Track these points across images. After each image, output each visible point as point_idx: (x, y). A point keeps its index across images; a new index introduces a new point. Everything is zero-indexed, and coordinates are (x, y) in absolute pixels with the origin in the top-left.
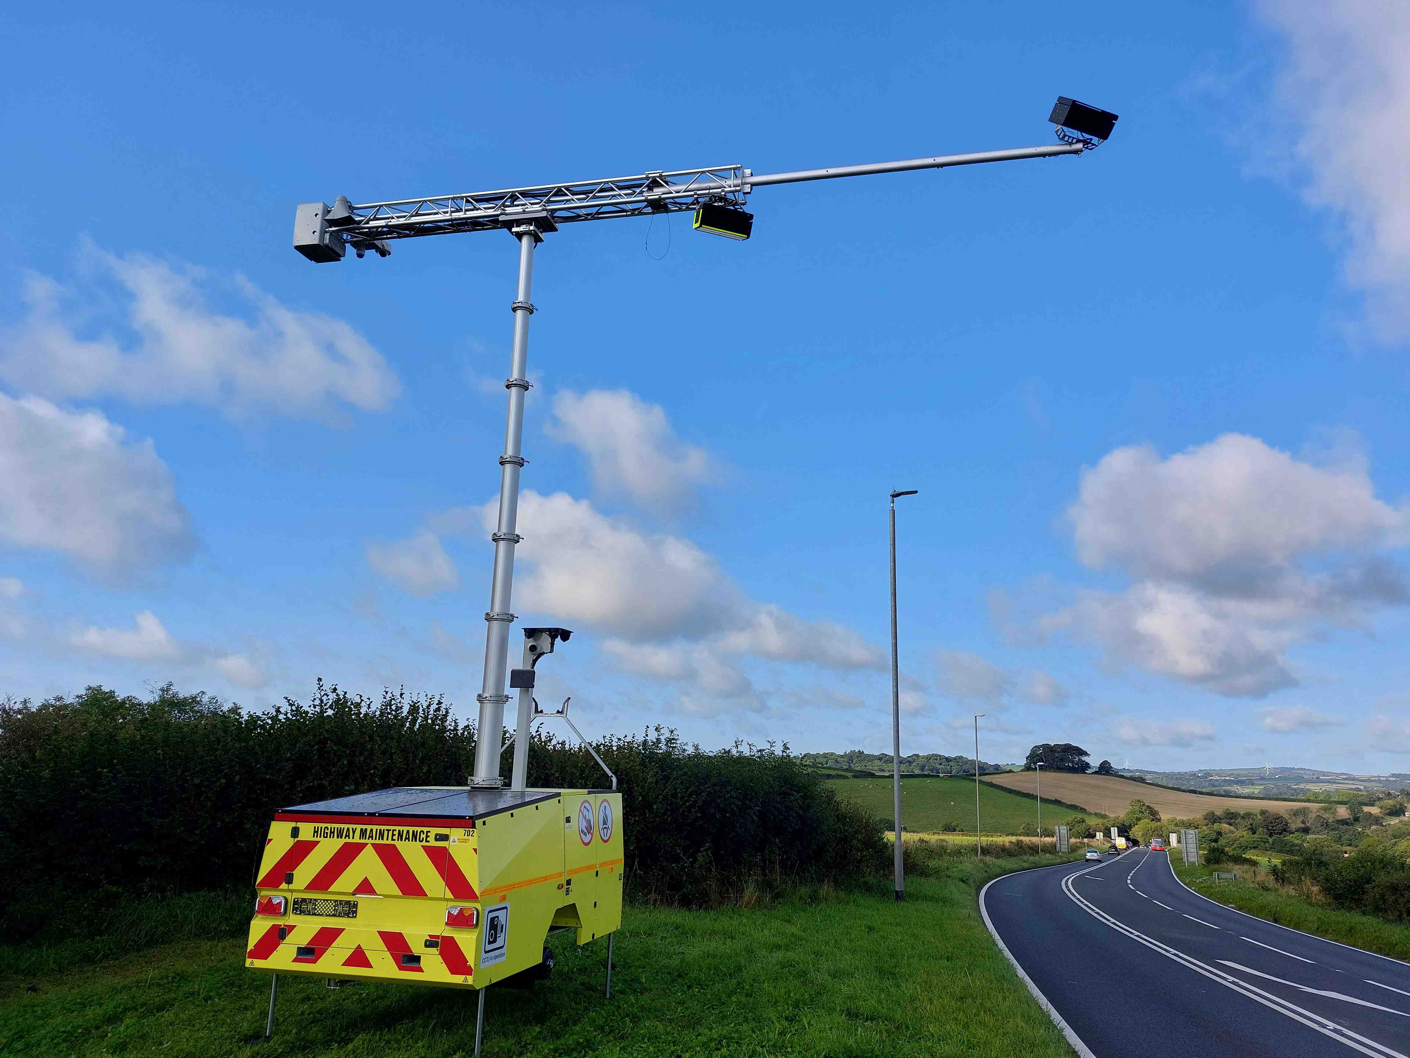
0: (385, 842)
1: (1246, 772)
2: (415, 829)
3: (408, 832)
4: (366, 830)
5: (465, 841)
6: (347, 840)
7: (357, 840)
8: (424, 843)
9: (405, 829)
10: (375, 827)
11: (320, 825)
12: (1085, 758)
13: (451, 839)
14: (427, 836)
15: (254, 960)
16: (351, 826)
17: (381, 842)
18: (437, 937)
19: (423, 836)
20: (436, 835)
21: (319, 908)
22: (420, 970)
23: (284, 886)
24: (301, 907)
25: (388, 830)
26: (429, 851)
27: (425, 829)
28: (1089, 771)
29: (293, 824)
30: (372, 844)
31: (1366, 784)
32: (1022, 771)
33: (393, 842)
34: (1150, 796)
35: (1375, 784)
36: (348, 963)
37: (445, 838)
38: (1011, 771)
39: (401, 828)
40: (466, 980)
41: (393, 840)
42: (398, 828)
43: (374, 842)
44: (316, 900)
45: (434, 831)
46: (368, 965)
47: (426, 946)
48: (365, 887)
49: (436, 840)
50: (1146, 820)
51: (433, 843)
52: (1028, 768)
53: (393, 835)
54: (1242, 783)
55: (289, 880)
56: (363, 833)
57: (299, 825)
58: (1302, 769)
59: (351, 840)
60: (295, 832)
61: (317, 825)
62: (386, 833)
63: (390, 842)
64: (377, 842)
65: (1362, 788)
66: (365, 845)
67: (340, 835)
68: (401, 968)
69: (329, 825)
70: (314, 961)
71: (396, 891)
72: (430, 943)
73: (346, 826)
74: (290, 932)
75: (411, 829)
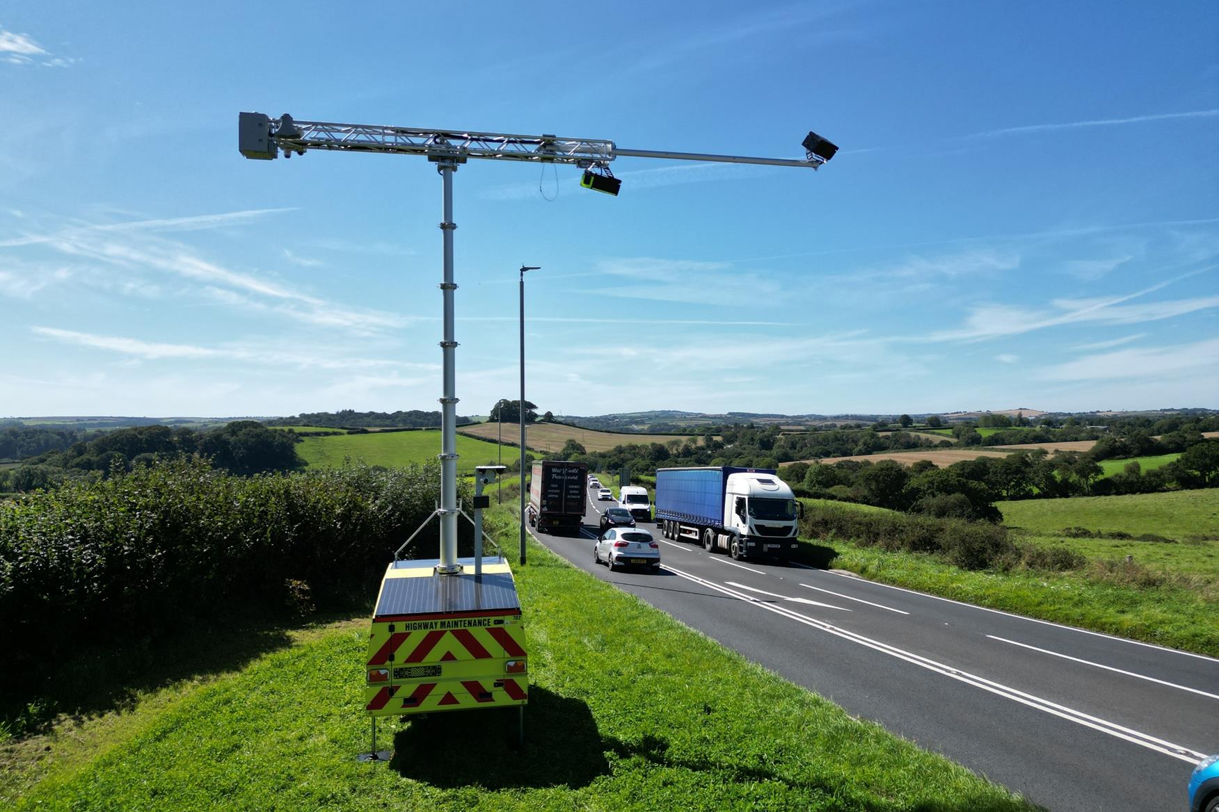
0: (459, 628)
1: (640, 415)
2: (480, 618)
3: (475, 621)
4: (445, 622)
5: (515, 623)
6: (432, 630)
7: (439, 628)
8: (487, 627)
9: (473, 619)
10: (451, 620)
11: (410, 622)
12: (535, 411)
13: (505, 622)
14: (489, 622)
15: (373, 711)
16: (433, 621)
17: (456, 628)
18: (502, 680)
19: (486, 622)
20: (495, 621)
21: (413, 673)
22: (493, 700)
23: (388, 663)
24: (399, 673)
25: (461, 621)
26: (491, 631)
27: (487, 618)
28: (537, 420)
29: (390, 623)
30: (450, 631)
31: (714, 420)
32: (488, 422)
33: (465, 628)
34: (578, 436)
35: (718, 420)
36: (442, 703)
37: (501, 622)
38: (479, 423)
39: (470, 619)
40: (523, 702)
41: (464, 626)
42: (467, 619)
43: (451, 629)
44: (410, 668)
45: (492, 619)
46: (457, 702)
47: (495, 686)
48: (449, 657)
49: (495, 623)
50: (575, 454)
51: (492, 625)
52: (492, 420)
53: (465, 624)
54: (636, 423)
55: (392, 658)
56: (443, 624)
57: (394, 623)
58: (674, 411)
59: (434, 630)
60: (392, 628)
61: (408, 622)
62: (459, 623)
63: (463, 628)
64: (454, 629)
65: (710, 423)
66: (446, 631)
67: (426, 627)
68: (479, 701)
69: (417, 622)
70: (418, 705)
71: (470, 656)
72: (497, 684)
73: (430, 621)
74: (397, 690)
75: (477, 619)
